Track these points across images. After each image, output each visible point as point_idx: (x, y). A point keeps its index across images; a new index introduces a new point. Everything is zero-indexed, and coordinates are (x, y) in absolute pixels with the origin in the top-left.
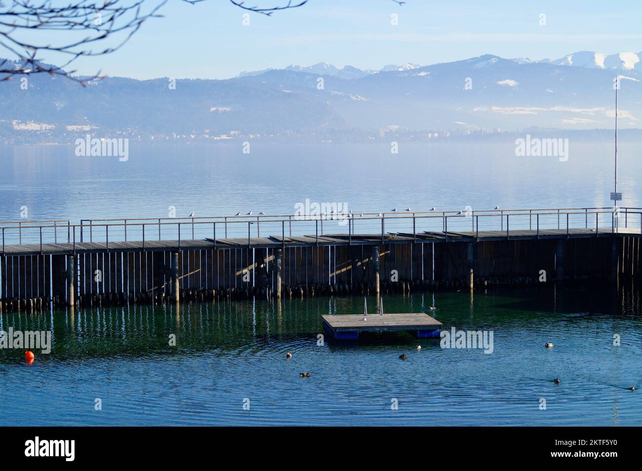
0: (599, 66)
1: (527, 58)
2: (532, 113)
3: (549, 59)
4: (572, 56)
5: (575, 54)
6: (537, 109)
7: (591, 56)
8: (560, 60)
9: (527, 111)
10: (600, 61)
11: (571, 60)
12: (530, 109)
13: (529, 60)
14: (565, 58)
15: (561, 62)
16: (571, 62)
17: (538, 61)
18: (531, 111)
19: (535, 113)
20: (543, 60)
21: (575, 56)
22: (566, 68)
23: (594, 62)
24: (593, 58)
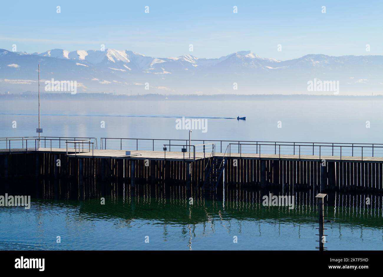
0: (66, 58)
1: (25, 52)
2: (28, 83)
3: (37, 53)
4: (50, 51)
5: (52, 50)
6: (30, 81)
7: (61, 52)
8: (44, 54)
9: (25, 82)
10: (66, 55)
11: (50, 53)
12: (26, 81)
13: (26, 53)
14: (47, 53)
15: (44, 55)
16: (50, 55)
17: (31, 54)
18: (27, 82)
19: (29, 84)
20: (34, 53)
21: (52, 51)
22: (47, 58)
23: (63, 55)
24: (63, 53)
